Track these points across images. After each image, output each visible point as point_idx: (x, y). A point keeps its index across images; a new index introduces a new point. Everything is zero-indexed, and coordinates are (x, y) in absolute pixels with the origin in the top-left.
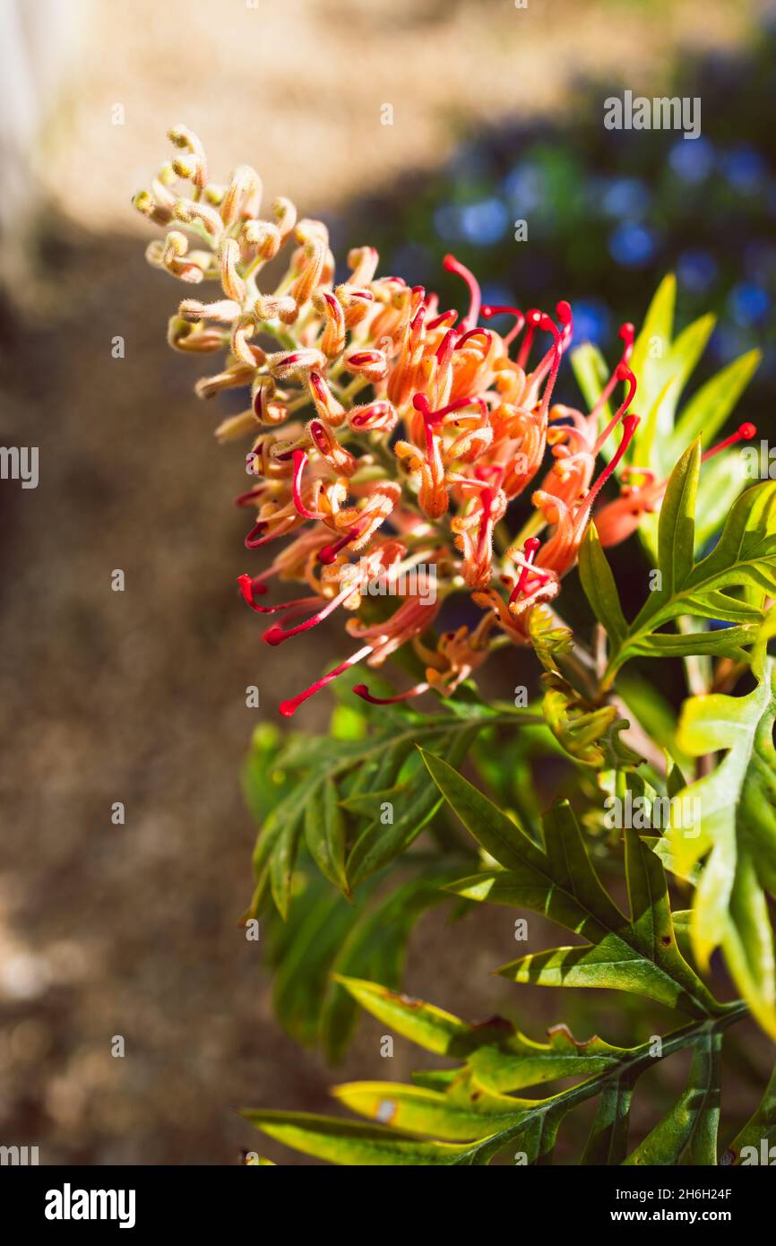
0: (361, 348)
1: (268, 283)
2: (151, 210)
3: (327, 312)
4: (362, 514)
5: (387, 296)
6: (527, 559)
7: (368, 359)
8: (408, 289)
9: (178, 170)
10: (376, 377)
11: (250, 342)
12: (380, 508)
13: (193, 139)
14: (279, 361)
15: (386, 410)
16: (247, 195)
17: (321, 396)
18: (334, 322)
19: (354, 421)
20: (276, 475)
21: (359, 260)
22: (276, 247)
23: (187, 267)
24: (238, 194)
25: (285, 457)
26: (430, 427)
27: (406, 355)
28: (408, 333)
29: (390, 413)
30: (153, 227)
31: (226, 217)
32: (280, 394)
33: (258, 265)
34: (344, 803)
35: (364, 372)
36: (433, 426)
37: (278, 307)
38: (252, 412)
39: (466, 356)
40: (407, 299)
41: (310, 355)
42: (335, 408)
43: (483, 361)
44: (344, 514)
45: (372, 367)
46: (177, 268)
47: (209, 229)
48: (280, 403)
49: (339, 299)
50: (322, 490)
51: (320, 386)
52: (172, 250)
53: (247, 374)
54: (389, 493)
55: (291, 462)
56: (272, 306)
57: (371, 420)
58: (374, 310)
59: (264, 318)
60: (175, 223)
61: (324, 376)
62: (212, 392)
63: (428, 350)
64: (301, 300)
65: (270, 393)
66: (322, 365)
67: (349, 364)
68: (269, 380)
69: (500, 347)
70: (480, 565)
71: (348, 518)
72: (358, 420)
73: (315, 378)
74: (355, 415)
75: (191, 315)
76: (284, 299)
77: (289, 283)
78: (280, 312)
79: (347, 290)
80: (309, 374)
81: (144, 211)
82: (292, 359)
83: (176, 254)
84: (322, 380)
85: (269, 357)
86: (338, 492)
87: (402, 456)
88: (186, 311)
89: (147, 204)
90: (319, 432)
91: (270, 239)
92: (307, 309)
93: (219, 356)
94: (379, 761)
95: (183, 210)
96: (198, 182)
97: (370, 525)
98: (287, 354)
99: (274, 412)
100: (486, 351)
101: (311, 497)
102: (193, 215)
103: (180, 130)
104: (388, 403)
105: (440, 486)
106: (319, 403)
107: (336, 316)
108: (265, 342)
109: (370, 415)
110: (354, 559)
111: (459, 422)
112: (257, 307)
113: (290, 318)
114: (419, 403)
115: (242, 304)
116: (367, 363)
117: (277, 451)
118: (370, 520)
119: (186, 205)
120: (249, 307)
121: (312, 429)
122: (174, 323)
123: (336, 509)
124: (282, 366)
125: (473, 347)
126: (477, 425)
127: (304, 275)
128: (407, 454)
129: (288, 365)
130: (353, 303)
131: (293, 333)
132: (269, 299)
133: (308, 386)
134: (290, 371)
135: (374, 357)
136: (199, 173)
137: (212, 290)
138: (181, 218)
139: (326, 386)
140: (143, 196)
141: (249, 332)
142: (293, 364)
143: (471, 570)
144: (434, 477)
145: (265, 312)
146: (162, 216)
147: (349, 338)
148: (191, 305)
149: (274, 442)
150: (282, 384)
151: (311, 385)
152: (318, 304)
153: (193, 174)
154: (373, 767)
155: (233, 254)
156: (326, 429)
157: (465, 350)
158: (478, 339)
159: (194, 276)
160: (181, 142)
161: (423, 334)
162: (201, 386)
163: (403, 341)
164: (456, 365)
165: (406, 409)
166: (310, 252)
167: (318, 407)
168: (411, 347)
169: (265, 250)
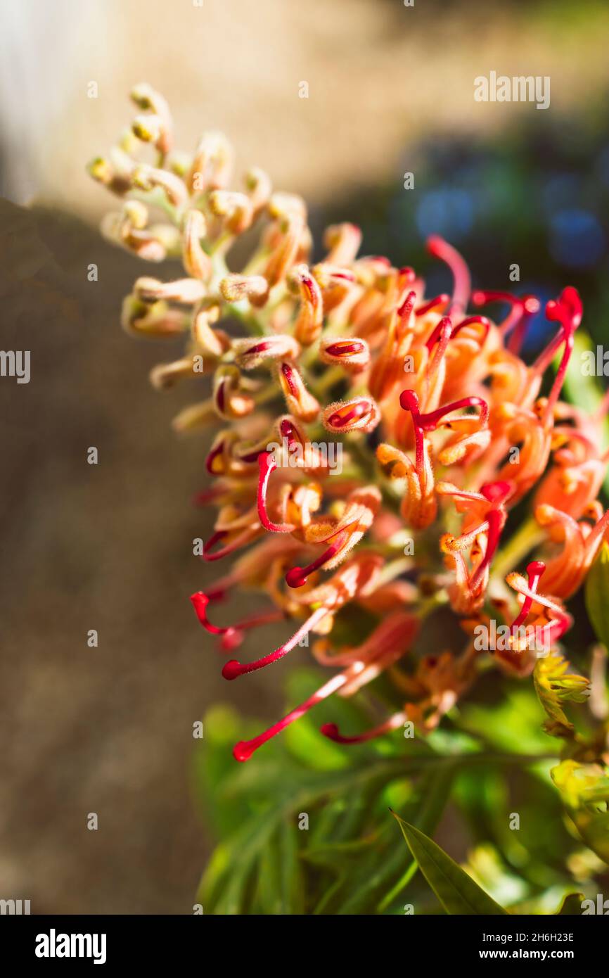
0: (341, 337)
1: (236, 262)
2: (107, 177)
3: (302, 294)
4: (337, 529)
5: (369, 278)
6: (530, 586)
7: (349, 349)
8: (394, 272)
9: (137, 132)
10: (356, 369)
11: (214, 326)
12: (359, 521)
13: (157, 101)
14: (246, 349)
15: (369, 408)
16: (217, 163)
17: (293, 390)
18: (310, 305)
19: (330, 420)
20: (239, 476)
21: (337, 240)
22: (246, 221)
23: (146, 242)
24: (205, 162)
25: (248, 459)
26: (421, 430)
27: (392, 345)
28: (394, 321)
29: (373, 411)
30: (110, 198)
31: (190, 188)
32: (245, 383)
33: (226, 243)
34: (307, 854)
35: (343, 363)
36: (424, 429)
37: (246, 288)
38: (213, 404)
39: (460, 348)
40: (393, 283)
41: (280, 343)
42: (307, 403)
43: (478, 354)
44: (316, 527)
45: (352, 359)
46: (134, 243)
47: (172, 199)
48: (246, 394)
49: (317, 279)
50: (291, 497)
51: (292, 379)
52: (129, 223)
53: (211, 362)
54: (368, 502)
55: (255, 465)
56: (239, 286)
57: (352, 421)
58: (354, 294)
59: (230, 300)
60: (135, 192)
61: (297, 368)
62: (170, 380)
63: (416, 341)
64: (273, 279)
65: (235, 385)
66: (295, 353)
67: (327, 354)
68: (234, 369)
69: (494, 339)
70: (473, 592)
71: (321, 533)
72: (337, 420)
73: (286, 370)
74: (332, 413)
75: (147, 295)
76: (255, 281)
77: (260, 263)
78: (248, 293)
79: (325, 271)
80: (280, 365)
81: (98, 179)
82: (261, 348)
83: (133, 227)
84: (294, 371)
85: (236, 343)
86: (309, 499)
87: (385, 462)
88: (142, 291)
89: (105, 172)
90: (290, 432)
91: (239, 213)
92: (280, 290)
93: (178, 342)
94: (347, 798)
95: (142, 178)
96: (161, 148)
97: (348, 542)
98: (254, 342)
99: (238, 405)
100: (482, 342)
101: (277, 502)
102: (154, 183)
103: (143, 91)
104: (368, 399)
105: (429, 497)
106: (291, 398)
107: (312, 299)
108: (231, 326)
109: (351, 415)
110: (327, 577)
111: (452, 424)
112: (222, 288)
113: (259, 301)
114: (407, 401)
115: (207, 283)
116: (348, 354)
117: (240, 451)
118: (347, 536)
119: (145, 171)
120: (215, 289)
121: (282, 428)
122: (130, 304)
123: (306, 520)
124: (249, 355)
125: (467, 336)
126: (473, 428)
127: (276, 253)
128: (391, 460)
129: (256, 354)
130: (332, 286)
131: (262, 316)
132: (237, 278)
133: (278, 379)
134: (258, 361)
135: (357, 347)
136: (162, 138)
137: (173, 268)
138: (140, 187)
139: (297, 379)
140: (98, 162)
141: (214, 315)
142: (262, 354)
143: (464, 597)
144: (423, 487)
145: (231, 293)
146: (120, 186)
147: (325, 323)
148: (148, 284)
149: (237, 439)
150: (251, 374)
151: (282, 378)
152: (293, 285)
153: (155, 136)
154: (339, 806)
155: (198, 227)
156: (298, 428)
157: (460, 341)
158: (475, 329)
159: (153, 252)
160: (144, 104)
161: (412, 322)
162: (158, 374)
163: (387, 328)
164: (448, 358)
165: (390, 406)
166: (285, 227)
167: (288, 402)
168: (398, 336)
169: (234, 225)
